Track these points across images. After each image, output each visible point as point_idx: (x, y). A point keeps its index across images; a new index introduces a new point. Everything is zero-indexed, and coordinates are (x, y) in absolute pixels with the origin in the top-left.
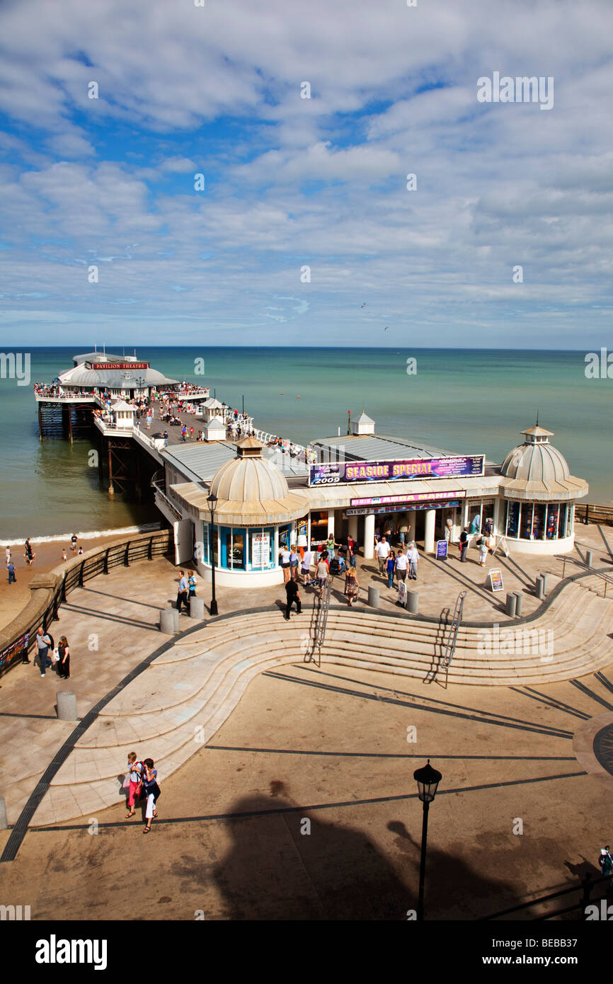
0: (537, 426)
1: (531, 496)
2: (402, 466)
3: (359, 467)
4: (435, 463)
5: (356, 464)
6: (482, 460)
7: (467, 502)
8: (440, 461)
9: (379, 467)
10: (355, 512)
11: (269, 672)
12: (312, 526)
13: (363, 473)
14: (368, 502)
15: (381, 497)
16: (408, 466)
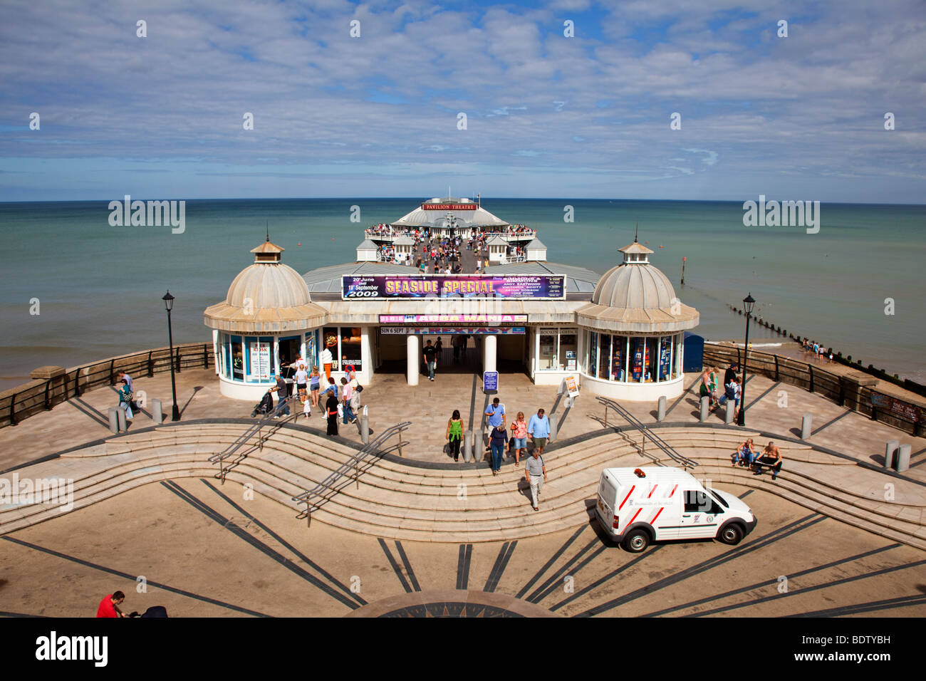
0: (636, 242)
1: (603, 324)
2: (454, 282)
3: (402, 281)
4: (497, 282)
5: (397, 277)
6: (562, 281)
7: (538, 330)
8: (505, 279)
9: (426, 283)
10: (391, 331)
11: (171, 482)
12: (342, 342)
13: (406, 289)
14: (401, 319)
15: (416, 315)
16: (462, 282)
